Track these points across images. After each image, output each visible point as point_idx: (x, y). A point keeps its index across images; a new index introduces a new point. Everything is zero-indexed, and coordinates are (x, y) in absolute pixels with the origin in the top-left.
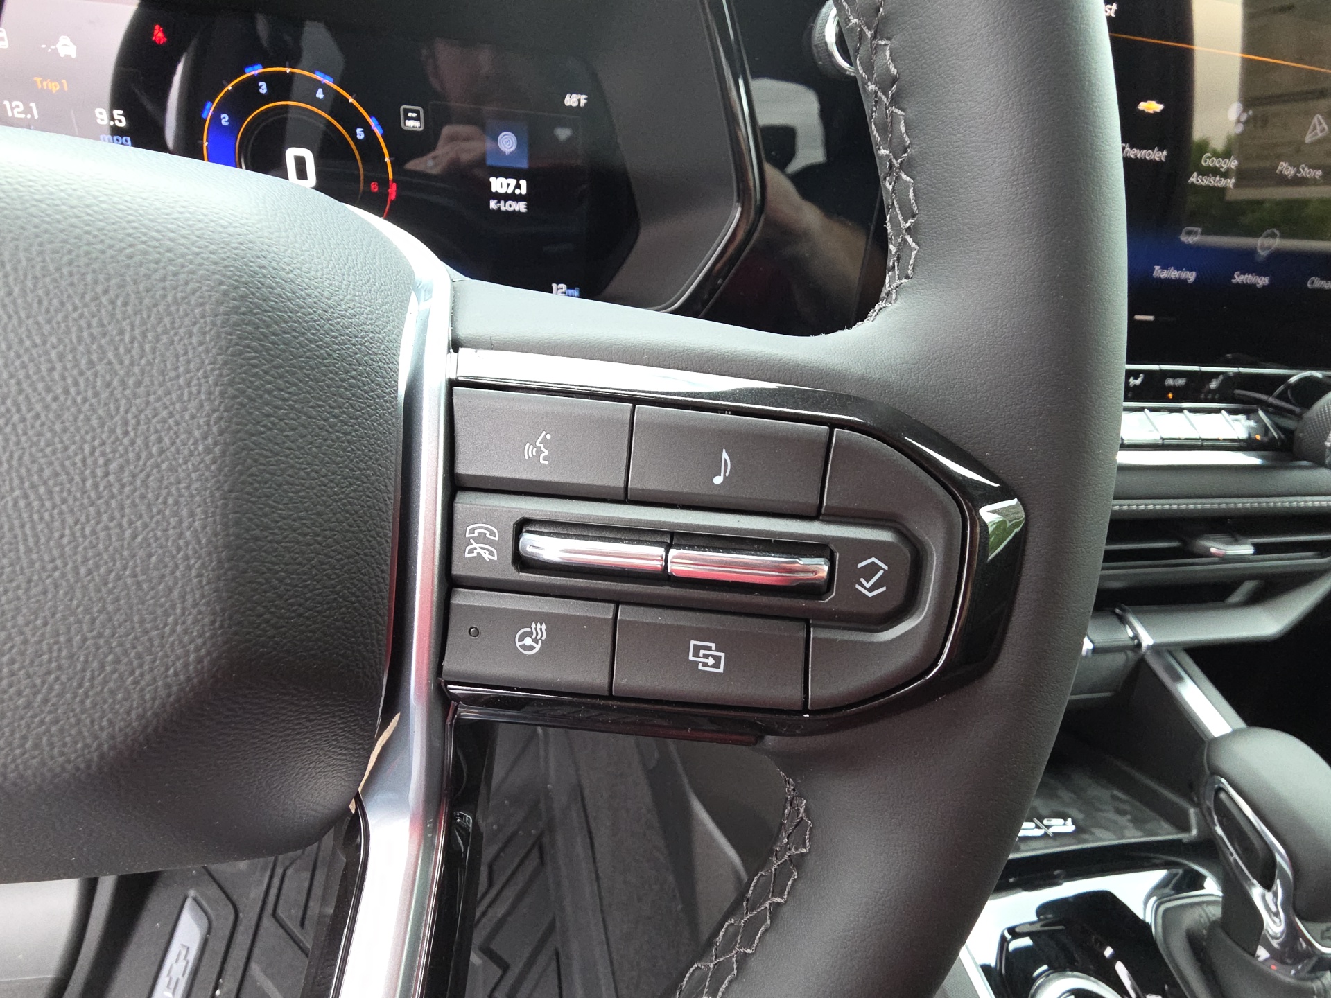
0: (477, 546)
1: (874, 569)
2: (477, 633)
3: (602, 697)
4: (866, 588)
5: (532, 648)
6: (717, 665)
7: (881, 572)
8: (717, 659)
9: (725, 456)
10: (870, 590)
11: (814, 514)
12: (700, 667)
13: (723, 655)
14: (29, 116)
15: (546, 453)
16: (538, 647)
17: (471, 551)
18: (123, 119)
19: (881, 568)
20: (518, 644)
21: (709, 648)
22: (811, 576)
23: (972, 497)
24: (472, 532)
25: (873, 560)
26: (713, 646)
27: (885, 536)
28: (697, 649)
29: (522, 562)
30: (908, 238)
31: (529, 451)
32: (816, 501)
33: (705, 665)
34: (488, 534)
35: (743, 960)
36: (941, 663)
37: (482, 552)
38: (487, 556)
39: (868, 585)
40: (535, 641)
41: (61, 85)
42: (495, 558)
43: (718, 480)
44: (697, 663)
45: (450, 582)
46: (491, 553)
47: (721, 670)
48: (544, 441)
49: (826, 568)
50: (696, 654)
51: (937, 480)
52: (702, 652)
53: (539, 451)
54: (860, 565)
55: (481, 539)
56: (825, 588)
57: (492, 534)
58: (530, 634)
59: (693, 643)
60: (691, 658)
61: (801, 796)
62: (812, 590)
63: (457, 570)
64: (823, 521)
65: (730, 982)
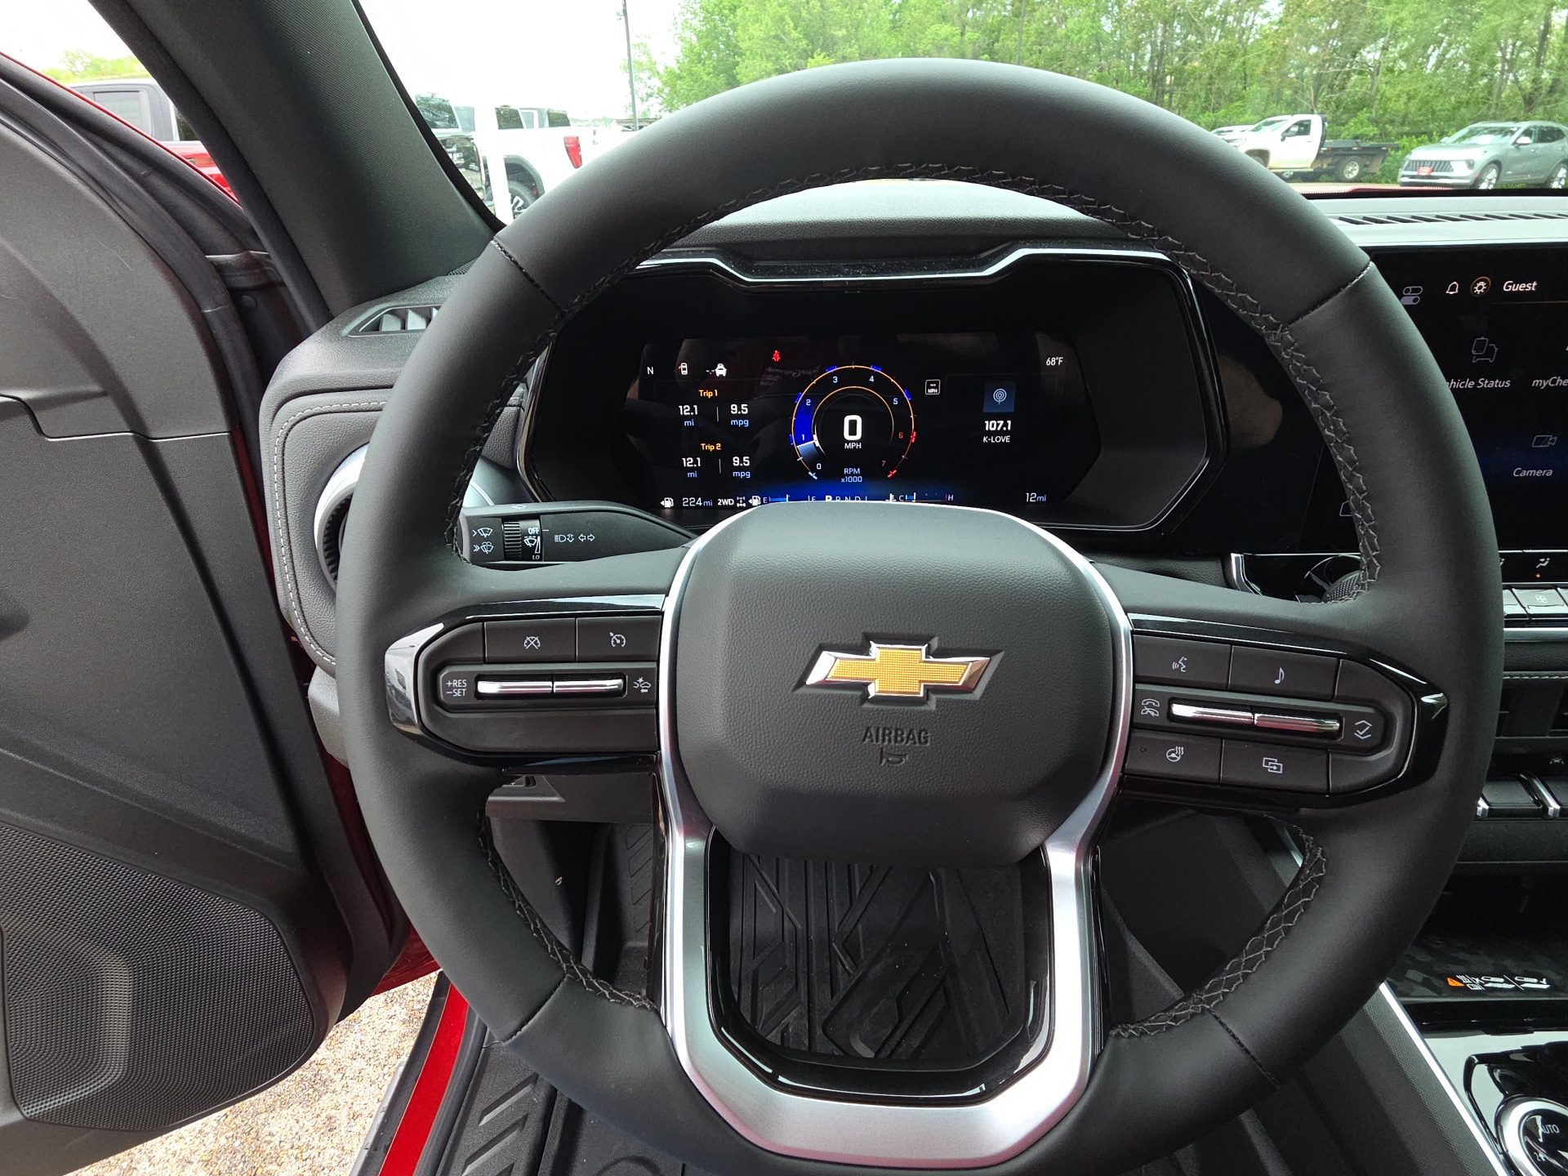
0: (1148, 709)
1: (1364, 726)
2: (1145, 750)
3: (1213, 784)
4: (1360, 734)
5: (1175, 758)
6: (1278, 769)
7: (1368, 728)
8: (1278, 767)
9: (1281, 670)
10: (1362, 736)
11: (1329, 698)
12: (1269, 770)
13: (1281, 765)
14: (692, 413)
15: (1184, 667)
16: (1179, 758)
17: (1144, 712)
18: (746, 409)
19: (1368, 726)
20: (1168, 756)
21: (1274, 761)
22: (1330, 729)
23: (1414, 692)
24: (1145, 702)
25: (1364, 721)
26: (1276, 760)
27: (1370, 710)
28: (1267, 762)
29: (1172, 717)
30: (1374, 559)
31: (1175, 666)
32: (1331, 693)
33: (1272, 769)
34: (1154, 704)
35: (1287, 930)
36: (1405, 769)
37: (1151, 712)
38: (1153, 714)
39: (1361, 733)
40: (1177, 755)
41: (714, 393)
42: (1158, 715)
43: (1277, 682)
44: (1267, 768)
45: (1134, 726)
46: (1156, 713)
47: (1281, 772)
48: (1183, 661)
49: (1338, 725)
50: (1267, 764)
51: (1397, 684)
52: (1270, 763)
53: (1181, 666)
54: (1357, 724)
55: (1150, 706)
56: (1337, 734)
57: (1156, 704)
58: (1174, 752)
59: (1265, 759)
60: (1264, 766)
61: (1317, 846)
62: (1332, 735)
63: (1135, 720)
64: (1334, 702)
65: (1281, 939)
